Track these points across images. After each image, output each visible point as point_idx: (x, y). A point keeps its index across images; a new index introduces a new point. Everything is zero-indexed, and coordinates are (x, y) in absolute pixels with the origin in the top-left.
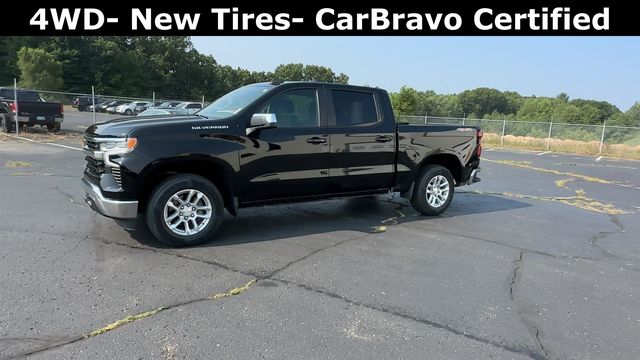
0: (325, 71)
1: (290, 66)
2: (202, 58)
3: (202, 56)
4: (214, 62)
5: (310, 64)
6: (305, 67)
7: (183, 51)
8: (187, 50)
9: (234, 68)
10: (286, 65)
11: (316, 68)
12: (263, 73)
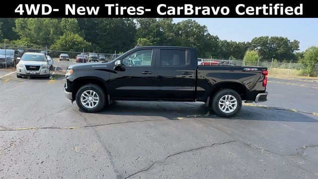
0: (283, 39)
1: (261, 38)
2: (212, 37)
3: (212, 36)
4: (218, 38)
5: (274, 36)
6: (270, 38)
7: (203, 35)
8: (205, 34)
9: (229, 41)
10: (258, 37)
11: (277, 38)
12: (244, 43)
